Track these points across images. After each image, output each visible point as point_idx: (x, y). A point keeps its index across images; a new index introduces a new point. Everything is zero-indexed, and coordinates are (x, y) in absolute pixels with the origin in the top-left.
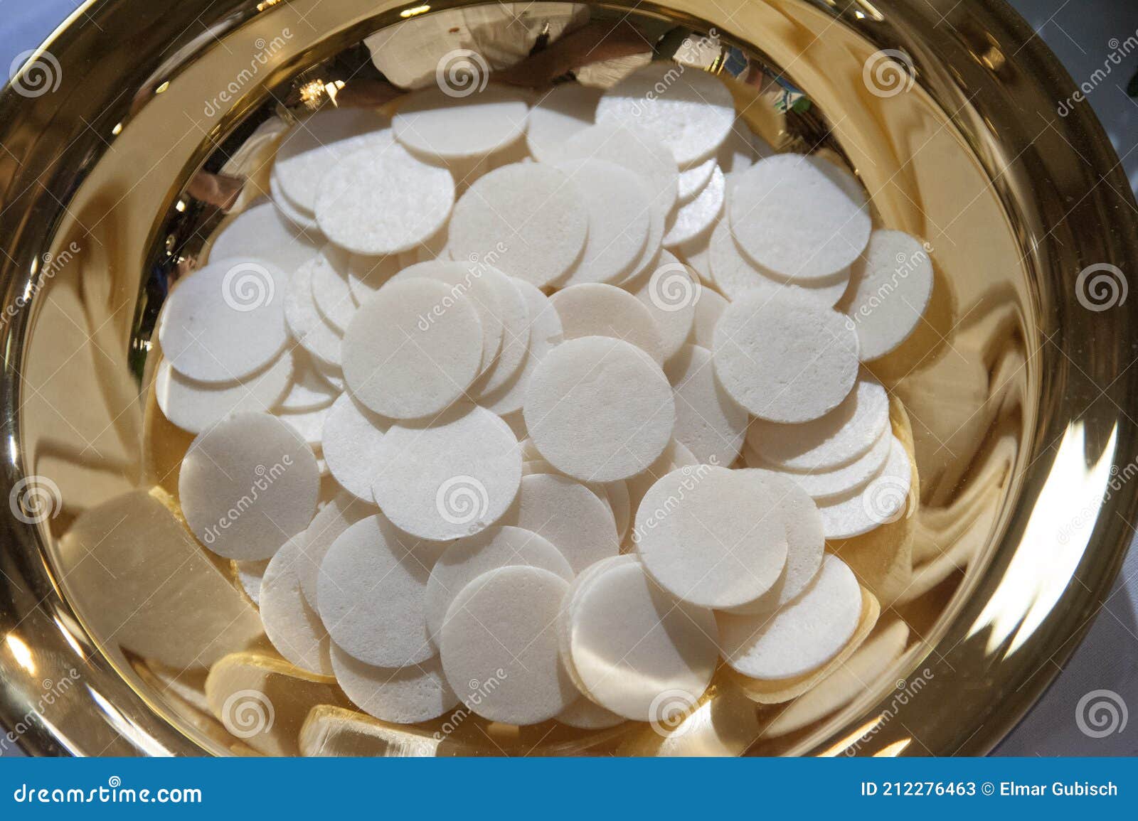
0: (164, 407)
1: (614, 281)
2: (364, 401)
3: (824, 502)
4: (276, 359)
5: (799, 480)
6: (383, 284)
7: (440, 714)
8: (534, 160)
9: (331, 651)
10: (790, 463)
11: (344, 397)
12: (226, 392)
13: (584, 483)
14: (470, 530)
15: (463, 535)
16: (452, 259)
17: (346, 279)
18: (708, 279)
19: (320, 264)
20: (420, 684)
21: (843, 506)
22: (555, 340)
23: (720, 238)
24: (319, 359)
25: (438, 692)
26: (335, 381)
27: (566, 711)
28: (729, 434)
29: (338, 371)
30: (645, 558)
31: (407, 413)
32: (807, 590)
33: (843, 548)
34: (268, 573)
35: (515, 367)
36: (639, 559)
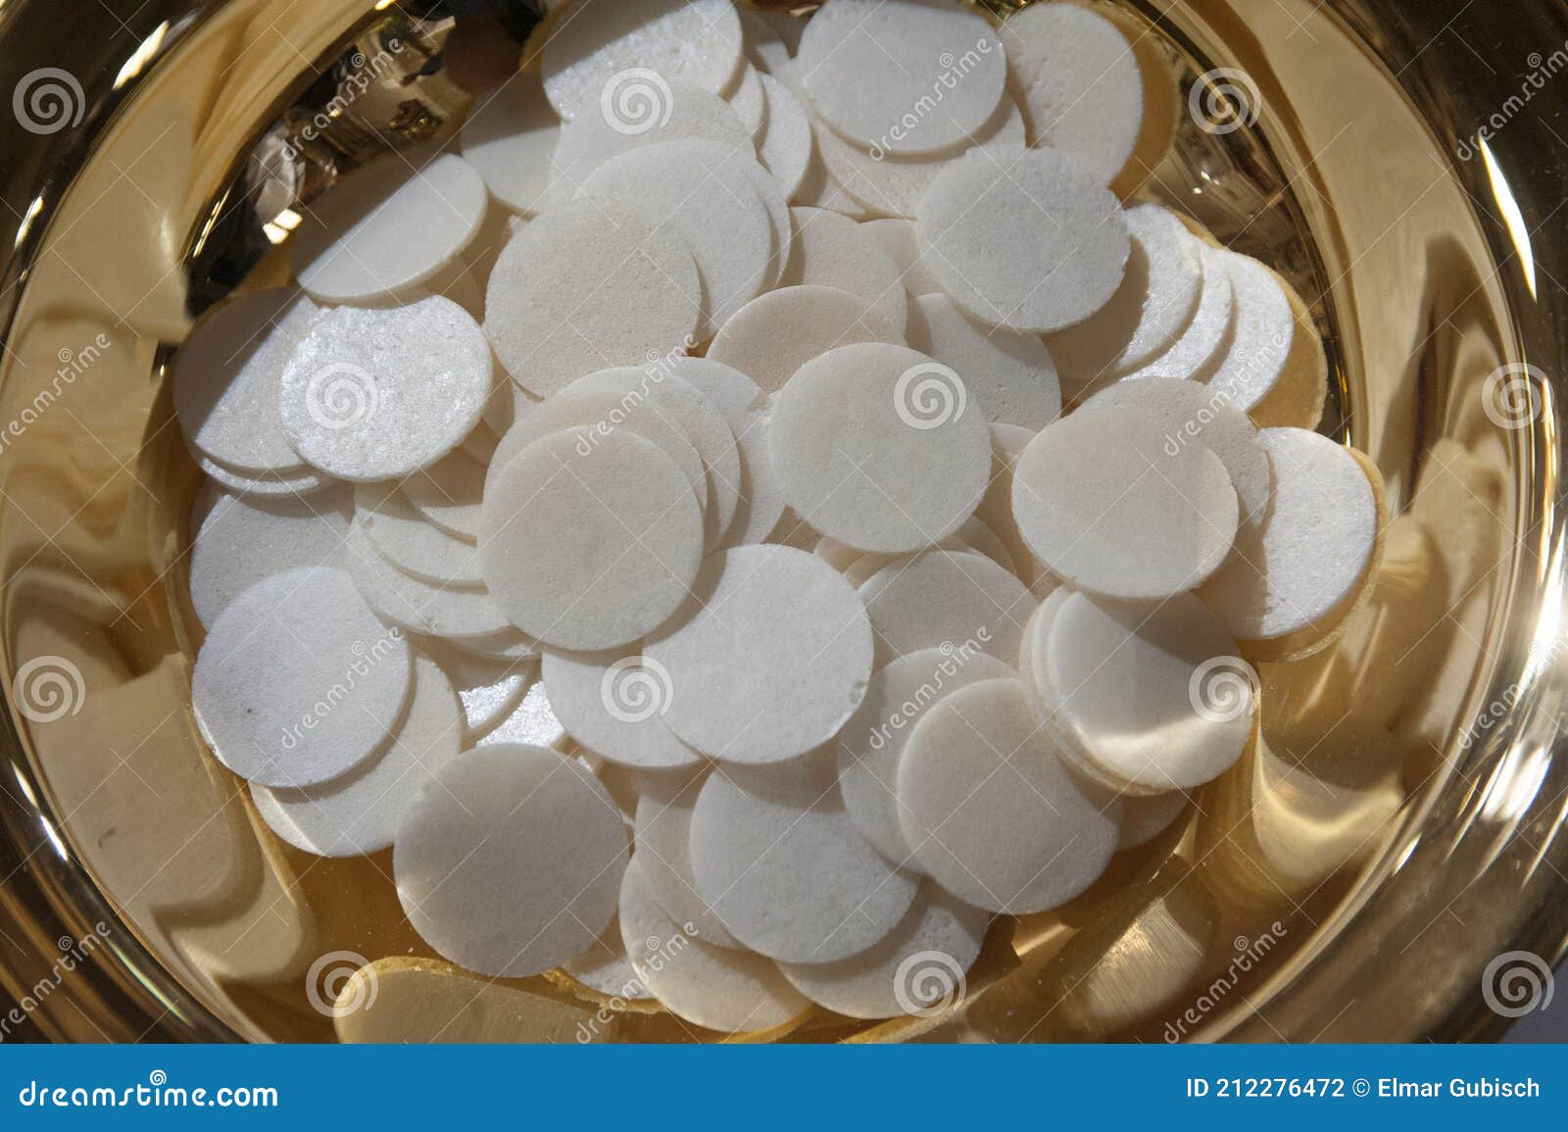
0: (308, 845)
1: (767, 285)
2: (581, 646)
3: (1207, 372)
4: (413, 679)
5: (1159, 370)
6: (482, 488)
7: (978, 952)
8: (528, 217)
9: (790, 978)
10: (1125, 361)
11: (549, 662)
12: (380, 767)
13: (933, 548)
14: (853, 701)
15: (846, 717)
16: (539, 399)
17: (421, 518)
18: (862, 212)
19: (370, 522)
20: (927, 935)
21: (1227, 365)
22: (759, 405)
23: (835, 156)
24: (470, 639)
25: (955, 927)
26: (519, 651)
27: (1124, 831)
28: (1035, 376)
29: (514, 634)
30: (1081, 581)
31: (652, 620)
32: (1272, 486)
33: (1271, 410)
34: (631, 945)
35: (738, 468)
36: (1072, 588)
